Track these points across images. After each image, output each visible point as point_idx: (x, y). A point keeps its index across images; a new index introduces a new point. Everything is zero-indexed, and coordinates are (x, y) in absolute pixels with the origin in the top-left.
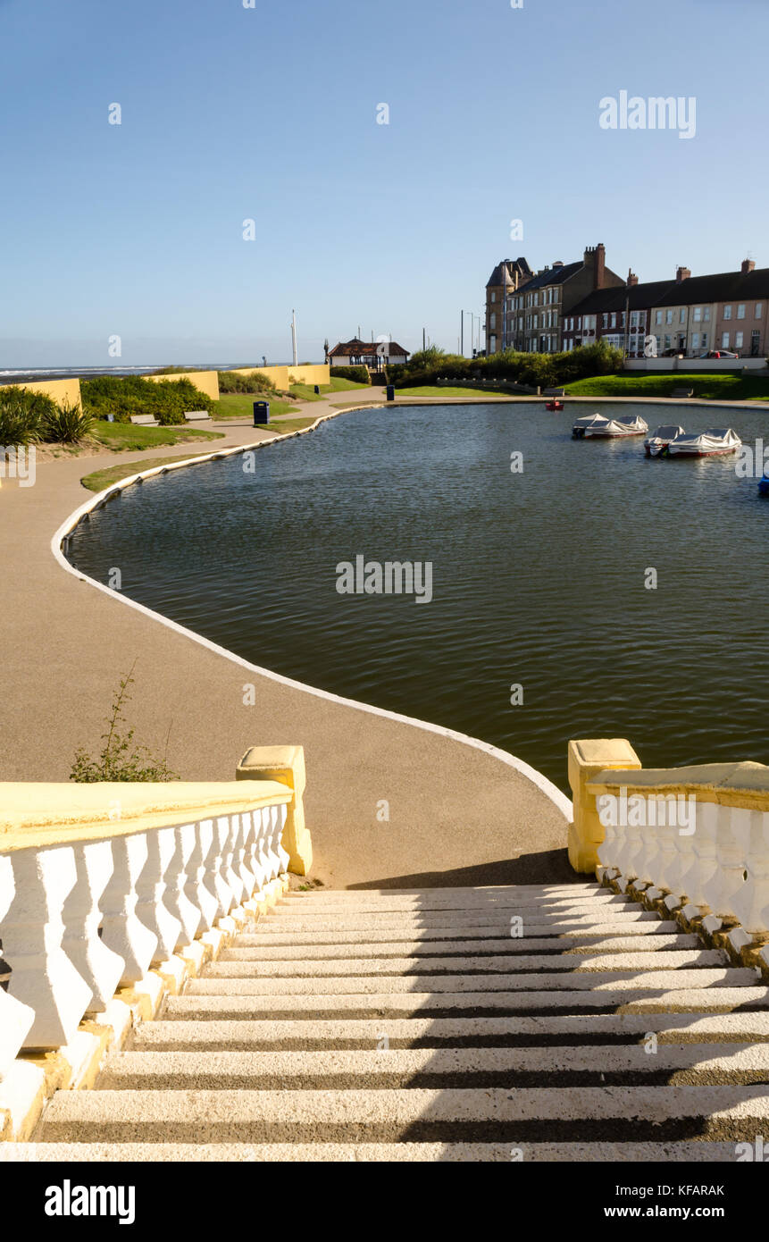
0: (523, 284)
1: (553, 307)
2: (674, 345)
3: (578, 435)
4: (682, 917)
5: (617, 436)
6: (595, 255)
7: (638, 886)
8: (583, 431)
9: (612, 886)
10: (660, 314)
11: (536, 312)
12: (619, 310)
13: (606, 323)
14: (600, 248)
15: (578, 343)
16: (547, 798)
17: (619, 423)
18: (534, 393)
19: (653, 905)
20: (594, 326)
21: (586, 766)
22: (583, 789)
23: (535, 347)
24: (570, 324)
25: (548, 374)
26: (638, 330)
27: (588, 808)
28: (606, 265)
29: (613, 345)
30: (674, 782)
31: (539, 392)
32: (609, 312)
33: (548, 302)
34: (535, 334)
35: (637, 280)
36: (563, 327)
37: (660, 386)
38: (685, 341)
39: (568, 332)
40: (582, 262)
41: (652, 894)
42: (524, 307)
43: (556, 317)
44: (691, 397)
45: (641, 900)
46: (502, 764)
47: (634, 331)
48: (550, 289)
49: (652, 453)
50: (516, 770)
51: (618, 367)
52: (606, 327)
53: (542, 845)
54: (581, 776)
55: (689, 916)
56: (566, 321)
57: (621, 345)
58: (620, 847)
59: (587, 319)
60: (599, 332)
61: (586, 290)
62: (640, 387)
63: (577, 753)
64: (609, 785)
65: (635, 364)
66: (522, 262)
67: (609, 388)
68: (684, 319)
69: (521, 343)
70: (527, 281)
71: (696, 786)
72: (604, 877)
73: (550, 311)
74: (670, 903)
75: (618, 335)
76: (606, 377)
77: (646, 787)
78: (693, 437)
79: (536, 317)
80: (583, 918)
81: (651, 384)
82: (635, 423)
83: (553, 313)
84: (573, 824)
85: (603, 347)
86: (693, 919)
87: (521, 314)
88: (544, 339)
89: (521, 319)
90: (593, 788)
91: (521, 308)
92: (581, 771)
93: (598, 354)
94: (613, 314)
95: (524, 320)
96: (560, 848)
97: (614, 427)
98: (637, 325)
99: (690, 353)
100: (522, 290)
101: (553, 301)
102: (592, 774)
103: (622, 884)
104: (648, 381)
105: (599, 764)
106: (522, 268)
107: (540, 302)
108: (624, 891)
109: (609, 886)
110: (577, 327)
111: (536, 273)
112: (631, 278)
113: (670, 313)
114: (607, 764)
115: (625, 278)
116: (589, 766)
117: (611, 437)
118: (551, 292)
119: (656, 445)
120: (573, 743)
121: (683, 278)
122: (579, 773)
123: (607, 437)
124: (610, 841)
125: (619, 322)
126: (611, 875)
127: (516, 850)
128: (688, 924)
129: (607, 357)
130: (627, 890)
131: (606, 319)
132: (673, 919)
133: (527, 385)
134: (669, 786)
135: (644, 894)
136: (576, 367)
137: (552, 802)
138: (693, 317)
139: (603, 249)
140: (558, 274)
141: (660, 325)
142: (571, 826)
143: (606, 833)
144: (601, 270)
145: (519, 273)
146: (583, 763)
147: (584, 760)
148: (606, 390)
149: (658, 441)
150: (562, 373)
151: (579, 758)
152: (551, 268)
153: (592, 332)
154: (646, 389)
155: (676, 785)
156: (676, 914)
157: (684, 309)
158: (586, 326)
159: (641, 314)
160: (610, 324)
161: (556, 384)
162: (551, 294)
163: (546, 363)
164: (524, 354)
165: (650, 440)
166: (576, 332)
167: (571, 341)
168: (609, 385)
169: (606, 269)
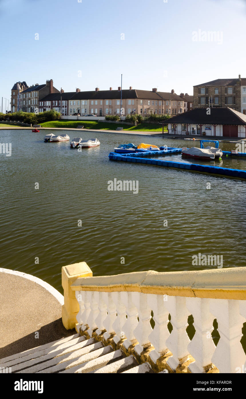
0: (25, 90)
1: (36, 98)
2: (76, 112)
3: (47, 141)
4: (123, 347)
5: (61, 141)
6: (50, 83)
7: (98, 332)
8: (49, 139)
9: (85, 334)
10: (71, 102)
11: (29, 99)
12: (58, 100)
13: (54, 104)
14: (51, 81)
15: (45, 110)
16: (50, 294)
17: (61, 137)
18: (30, 126)
19: (107, 342)
20: (50, 105)
21: (71, 278)
22: (70, 288)
23: (29, 110)
24: (42, 104)
25: (35, 120)
26: (65, 107)
27: (72, 298)
28: (53, 86)
29: (57, 111)
30: (117, 283)
31: (31, 126)
32: (55, 100)
33: (34, 96)
34: (29, 106)
35: (63, 91)
36: (39, 105)
37: (73, 125)
38: (80, 111)
39: (41, 106)
40: (45, 85)
41: (106, 336)
42: (25, 97)
43: (37, 101)
44: (83, 128)
45: (101, 340)
46: (29, 282)
47: (63, 107)
48: (35, 92)
49: (73, 147)
50: (36, 283)
51: (59, 118)
52: (54, 105)
53: (50, 319)
54: (68, 282)
55: (127, 347)
56: (40, 102)
57: (59, 111)
58: (88, 314)
59: (47, 102)
60: (52, 107)
61: (47, 93)
62: (66, 125)
63: (66, 272)
64: (83, 286)
65: (64, 117)
66: (24, 83)
67: (56, 125)
68: (79, 104)
69: (24, 109)
70: (26, 89)
71: (130, 285)
72: (80, 330)
73: (35, 99)
74: (116, 340)
75: (58, 108)
76: (55, 121)
77: (103, 286)
78: (87, 141)
79: (30, 101)
80: (79, 359)
81: (70, 124)
82: (66, 137)
83: (36, 100)
84: (64, 305)
85: (54, 112)
86: (129, 347)
87: (24, 99)
88: (33, 108)
89: (24, 101)
90: (74, 288)
91: (24, 98)
92: (69, 281)
93: (52, 114)
94: (56, 101)
95: (25, 102)
96: (58, 318)
97: (59, 138)
98: (64, 105)
99: (82, 114)
100: (24, 92)
101: (36, 96)
102: (73, 281)
103: (90, 332)
104: (69, 123)
105: (76, 276)
106: (25, 85)
107: (31, 96)
108: (91, 336)
109: (83, 334)
110: (44, 105)
111: (29, 87)
112: (62, 90)
113: (75, 102)
114: (79, 275)
115: (60, 90)
116: (72, 278)
117: (59, 141)
118: (35, 93)
119: (74, 144)
120: (64, 268)
121: (78, 91)
122: (67, 281)
123: (57, 141)
124: (82, 312)
125: (58, 104)
126: (84, 329)
127: (38, 325)
128: (127, 350)
129: (55, 115)
130: (93, 335)
131: (54, 102)
132: (118, 349)
133: (27, 123)
134: (115, 285)
135: (102, 336)
136: (44, 118)
137: (52, 295)
138: (82, 103)
139: (52, 81)
140: (37, 88)
141: (72, 106)
142: (63, 307)
143: (80, 308)
144: (52, 88)
145: (23, 86)
146: (69, 277)
147: (69, 275)
148: (55, 126)
149: (75, 142)
150: (40, 120)
151: (67, 274)
152: (34, 86)
153: (49, 107)
154: (69, 125)
155: (119, 285)
156: (120, 346)
157: (79, 101)
158: (47, 105)
159: (65, 102)
160: (55, 104)
161: (38, 123)
162: (35, 94)
163: (34, 116)
164: (26, 113)
165: (72, 142)
166: (44, 106)
167: (42, 109)
168: (56, 124)
169: (54, 88)
